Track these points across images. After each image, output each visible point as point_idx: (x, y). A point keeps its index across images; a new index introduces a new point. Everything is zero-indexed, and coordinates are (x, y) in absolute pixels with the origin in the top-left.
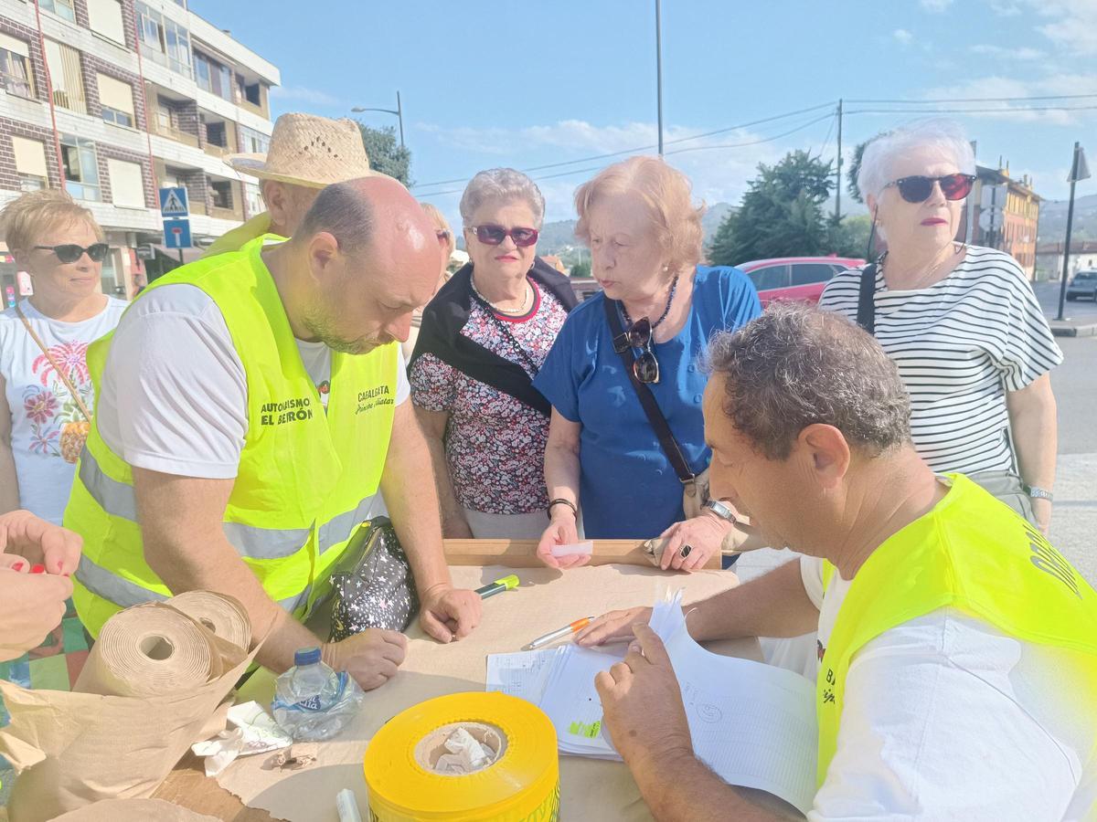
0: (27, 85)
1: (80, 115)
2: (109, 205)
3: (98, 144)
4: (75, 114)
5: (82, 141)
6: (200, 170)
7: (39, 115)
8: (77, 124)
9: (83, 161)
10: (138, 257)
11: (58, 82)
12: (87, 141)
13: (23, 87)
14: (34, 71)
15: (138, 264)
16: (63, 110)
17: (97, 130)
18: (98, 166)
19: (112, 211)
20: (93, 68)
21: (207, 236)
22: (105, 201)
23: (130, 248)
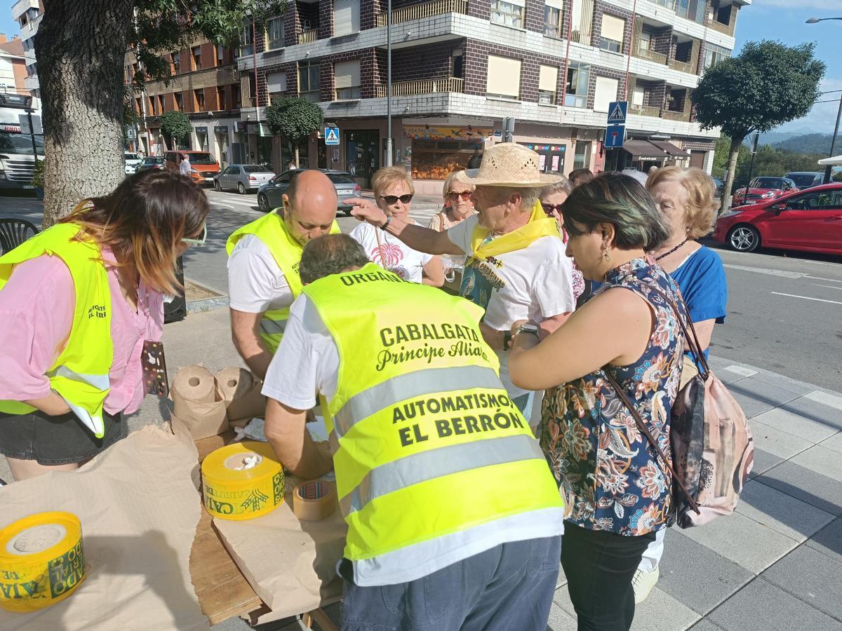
0: (557, 29)
1: (586, 47)
2: (590, 111)
3: (592, 67)
4: (582, 46)
5: (583, 65)
6: (663, 82)
7: (558, 49)
8: (582, 53)
9: (581, 80)
10: (602, 147)
11: (576, 24)
12: (586, 64)
13: (555, 30)
14: (563, 19)
15: (601, 153)
16: (575, 44)
17: (595, 57)
18: (589, 82)
19: (592, 115)
20: (601, 11)
21: (656, 133)
22: (588, 108)
23: (598, 141)
